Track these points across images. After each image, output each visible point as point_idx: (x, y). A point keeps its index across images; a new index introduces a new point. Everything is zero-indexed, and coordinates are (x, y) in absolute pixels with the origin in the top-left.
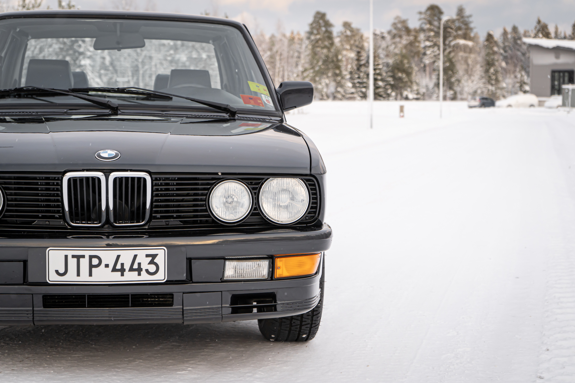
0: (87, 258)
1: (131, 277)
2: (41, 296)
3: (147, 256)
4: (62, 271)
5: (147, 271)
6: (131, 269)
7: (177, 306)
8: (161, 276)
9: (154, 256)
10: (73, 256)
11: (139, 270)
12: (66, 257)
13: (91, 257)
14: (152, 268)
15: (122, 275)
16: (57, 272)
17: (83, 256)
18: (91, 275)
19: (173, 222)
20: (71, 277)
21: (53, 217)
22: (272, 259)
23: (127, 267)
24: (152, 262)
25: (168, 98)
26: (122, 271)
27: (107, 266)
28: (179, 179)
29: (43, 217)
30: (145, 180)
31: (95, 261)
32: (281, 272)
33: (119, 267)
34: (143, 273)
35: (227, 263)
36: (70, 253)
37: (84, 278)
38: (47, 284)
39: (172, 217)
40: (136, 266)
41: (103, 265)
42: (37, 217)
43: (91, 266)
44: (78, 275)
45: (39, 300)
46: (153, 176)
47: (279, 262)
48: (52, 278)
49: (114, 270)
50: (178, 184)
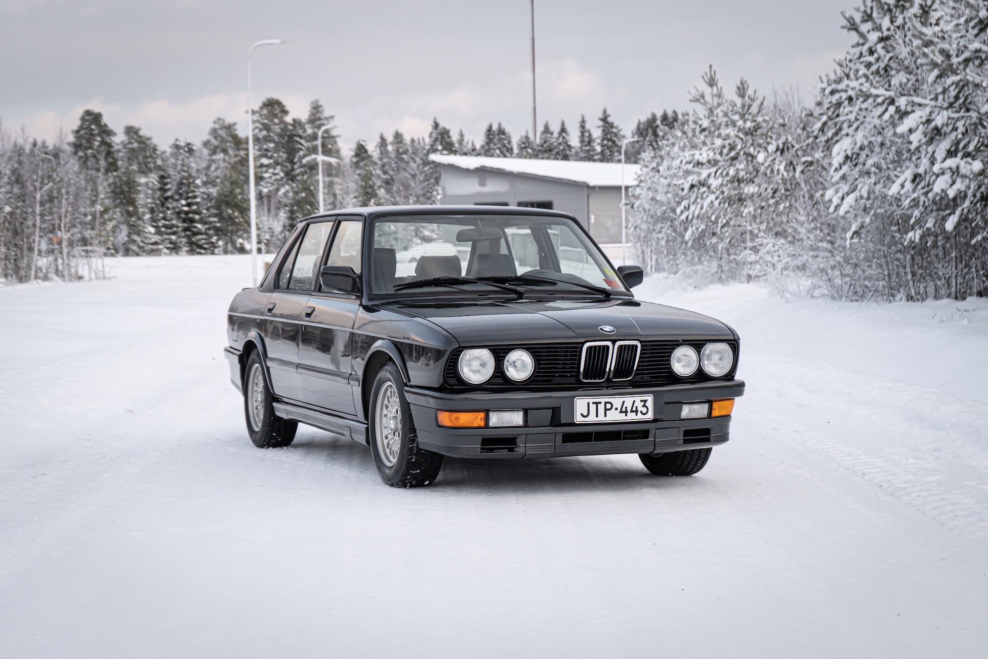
0: (603, 404)
1: (631, 417)
2: (561, 434)
3: (641, 401)
4: (585, 414)
5: (641, 412)
6: (632, 411)
7: (651, 439)
8: (650, 416)
9: (645, 401)
10: (594, 403)
11: (636, 411)
12: (589, 403)
13: (606, 403)
14: (644, 410)
15: (626, 415)
16: (582, 415)
17: (600, 403)
18: (605, 416)
19: (647, 377)
20: (592, 418)
21: (566, 376)
22: (710, 402)
23: (629, 410)
24: (644, 406)
25: (554, 284)
26: (626, 412)
27: (616, 409)
28: (652, 345)
29: (559, 376)
30: (637, 346)
31: (608, 406)
32: (716, 413)
33: (624, 409)
34: (639, 413)
35: (684, 406)
36: (591, 400)
37: (601, 418)
38: (574, 424)
39: (644, 374)
40: (634, 409)
41: (614, 408)
42: (554, 376)
43: (606, 410)
44: (597, 416)
45: (559, 438)
46: (643, 344)
47: (715, 405)
48: (579, 419)
49: (621, 412)
50: (651, 349)
